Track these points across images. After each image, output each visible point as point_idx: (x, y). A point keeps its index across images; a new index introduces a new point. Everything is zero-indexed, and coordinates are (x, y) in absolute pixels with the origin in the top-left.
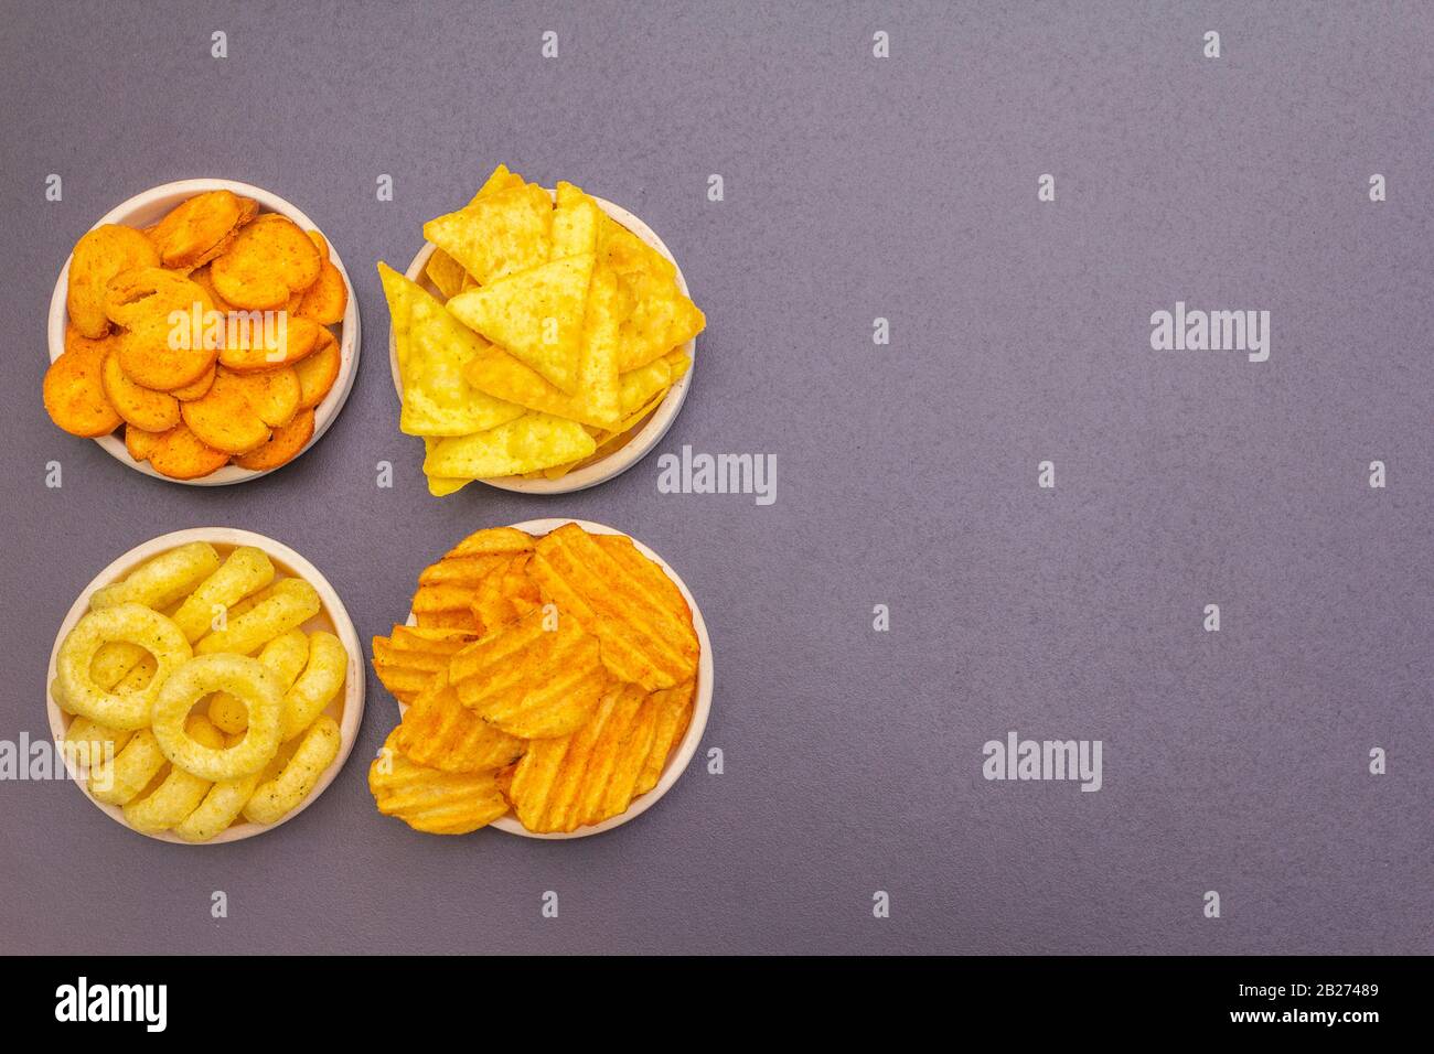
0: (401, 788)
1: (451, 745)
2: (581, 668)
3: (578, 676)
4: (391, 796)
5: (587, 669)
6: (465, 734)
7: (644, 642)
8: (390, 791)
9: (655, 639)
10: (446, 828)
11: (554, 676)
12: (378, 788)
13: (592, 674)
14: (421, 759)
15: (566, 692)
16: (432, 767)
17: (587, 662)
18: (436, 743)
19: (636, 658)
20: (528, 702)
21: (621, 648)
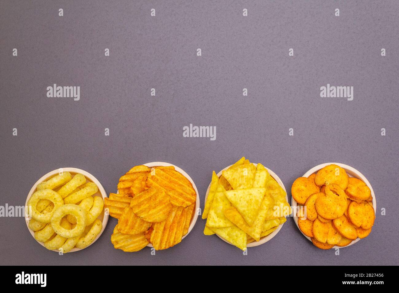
0: (120, 241)
1: (132, 228)
2: (165, 203)
3: (164, 206)
4: (117, 244)
5: (166, 204)
6: (135, 224)
7: (181, 195)
8: (117, 242)
9: (184, 193)
10: (133, 250)
11: (158, 206)
12: (114, 242)
13: (168, 205)
14: (124, 232)
15: (161, 210)
16: (128, 234)
17: (167, 202)
18: (128, 228)
19: (180, 200)
20: (151, 212)
21: (175, 198)
